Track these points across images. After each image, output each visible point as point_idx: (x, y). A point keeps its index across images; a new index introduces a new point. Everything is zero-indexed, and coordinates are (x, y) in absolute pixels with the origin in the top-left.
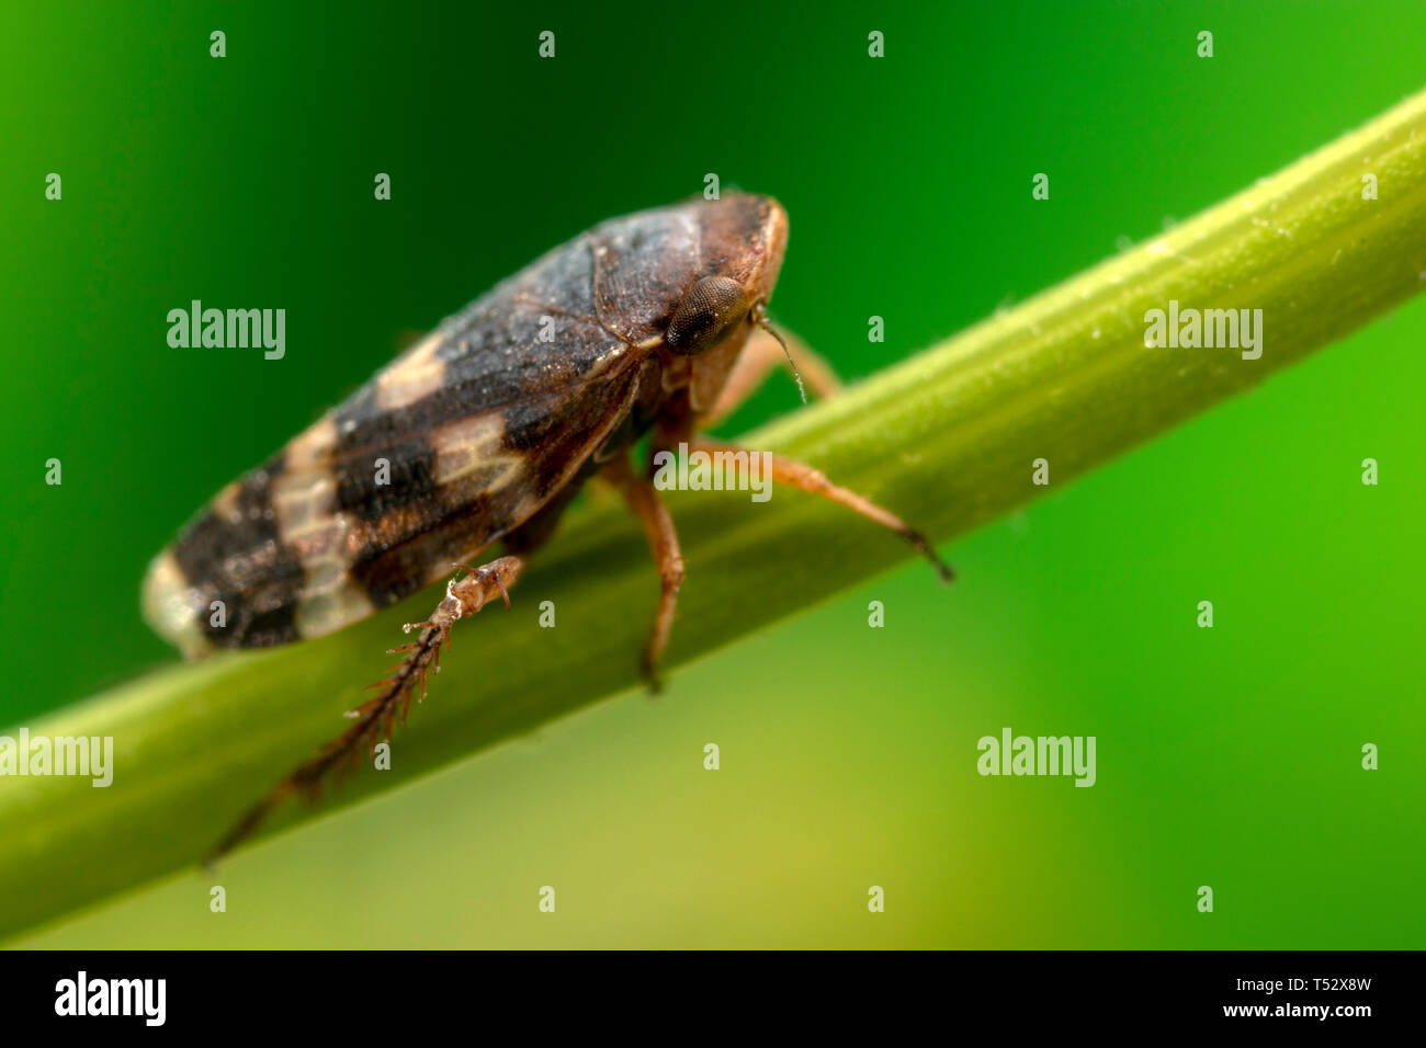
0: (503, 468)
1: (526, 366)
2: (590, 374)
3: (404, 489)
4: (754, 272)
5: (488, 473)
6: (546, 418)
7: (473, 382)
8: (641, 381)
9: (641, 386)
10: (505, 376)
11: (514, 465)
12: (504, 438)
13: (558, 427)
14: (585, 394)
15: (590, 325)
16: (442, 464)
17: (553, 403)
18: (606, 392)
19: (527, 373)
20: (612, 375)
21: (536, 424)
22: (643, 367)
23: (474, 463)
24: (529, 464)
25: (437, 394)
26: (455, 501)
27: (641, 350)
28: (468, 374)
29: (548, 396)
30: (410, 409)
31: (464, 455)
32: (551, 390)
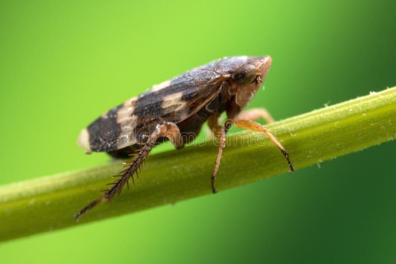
0: (180, 105)
1: (192, 80)
2: (209, 82)
3: (152, 110)
4: (259, 66)
5: (176, 106)
6: (195, 92)
7: (177, 84)
8: (223, 87)
9: (222, 89)
10: (186, 83)
11: (183, 104)
12: (182, 97)
13: (197, 96)
14: (206, 87)
15: (212, 72)
16: (164, 103)
17: (197, 89)
18: (212, 88)
19: (192, 82)
20: (215, 83)
21: (191, 94)
22: (224, 82)
23: (173, 103)
24: (187, 104)
25: (167, 88)
26: (166, 113)
27: (224, 77)
28: (176, 83)
29: (197, 88)
30: (159, 91)
31: (171, 101)
32: (198, 86)
